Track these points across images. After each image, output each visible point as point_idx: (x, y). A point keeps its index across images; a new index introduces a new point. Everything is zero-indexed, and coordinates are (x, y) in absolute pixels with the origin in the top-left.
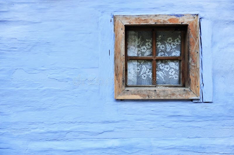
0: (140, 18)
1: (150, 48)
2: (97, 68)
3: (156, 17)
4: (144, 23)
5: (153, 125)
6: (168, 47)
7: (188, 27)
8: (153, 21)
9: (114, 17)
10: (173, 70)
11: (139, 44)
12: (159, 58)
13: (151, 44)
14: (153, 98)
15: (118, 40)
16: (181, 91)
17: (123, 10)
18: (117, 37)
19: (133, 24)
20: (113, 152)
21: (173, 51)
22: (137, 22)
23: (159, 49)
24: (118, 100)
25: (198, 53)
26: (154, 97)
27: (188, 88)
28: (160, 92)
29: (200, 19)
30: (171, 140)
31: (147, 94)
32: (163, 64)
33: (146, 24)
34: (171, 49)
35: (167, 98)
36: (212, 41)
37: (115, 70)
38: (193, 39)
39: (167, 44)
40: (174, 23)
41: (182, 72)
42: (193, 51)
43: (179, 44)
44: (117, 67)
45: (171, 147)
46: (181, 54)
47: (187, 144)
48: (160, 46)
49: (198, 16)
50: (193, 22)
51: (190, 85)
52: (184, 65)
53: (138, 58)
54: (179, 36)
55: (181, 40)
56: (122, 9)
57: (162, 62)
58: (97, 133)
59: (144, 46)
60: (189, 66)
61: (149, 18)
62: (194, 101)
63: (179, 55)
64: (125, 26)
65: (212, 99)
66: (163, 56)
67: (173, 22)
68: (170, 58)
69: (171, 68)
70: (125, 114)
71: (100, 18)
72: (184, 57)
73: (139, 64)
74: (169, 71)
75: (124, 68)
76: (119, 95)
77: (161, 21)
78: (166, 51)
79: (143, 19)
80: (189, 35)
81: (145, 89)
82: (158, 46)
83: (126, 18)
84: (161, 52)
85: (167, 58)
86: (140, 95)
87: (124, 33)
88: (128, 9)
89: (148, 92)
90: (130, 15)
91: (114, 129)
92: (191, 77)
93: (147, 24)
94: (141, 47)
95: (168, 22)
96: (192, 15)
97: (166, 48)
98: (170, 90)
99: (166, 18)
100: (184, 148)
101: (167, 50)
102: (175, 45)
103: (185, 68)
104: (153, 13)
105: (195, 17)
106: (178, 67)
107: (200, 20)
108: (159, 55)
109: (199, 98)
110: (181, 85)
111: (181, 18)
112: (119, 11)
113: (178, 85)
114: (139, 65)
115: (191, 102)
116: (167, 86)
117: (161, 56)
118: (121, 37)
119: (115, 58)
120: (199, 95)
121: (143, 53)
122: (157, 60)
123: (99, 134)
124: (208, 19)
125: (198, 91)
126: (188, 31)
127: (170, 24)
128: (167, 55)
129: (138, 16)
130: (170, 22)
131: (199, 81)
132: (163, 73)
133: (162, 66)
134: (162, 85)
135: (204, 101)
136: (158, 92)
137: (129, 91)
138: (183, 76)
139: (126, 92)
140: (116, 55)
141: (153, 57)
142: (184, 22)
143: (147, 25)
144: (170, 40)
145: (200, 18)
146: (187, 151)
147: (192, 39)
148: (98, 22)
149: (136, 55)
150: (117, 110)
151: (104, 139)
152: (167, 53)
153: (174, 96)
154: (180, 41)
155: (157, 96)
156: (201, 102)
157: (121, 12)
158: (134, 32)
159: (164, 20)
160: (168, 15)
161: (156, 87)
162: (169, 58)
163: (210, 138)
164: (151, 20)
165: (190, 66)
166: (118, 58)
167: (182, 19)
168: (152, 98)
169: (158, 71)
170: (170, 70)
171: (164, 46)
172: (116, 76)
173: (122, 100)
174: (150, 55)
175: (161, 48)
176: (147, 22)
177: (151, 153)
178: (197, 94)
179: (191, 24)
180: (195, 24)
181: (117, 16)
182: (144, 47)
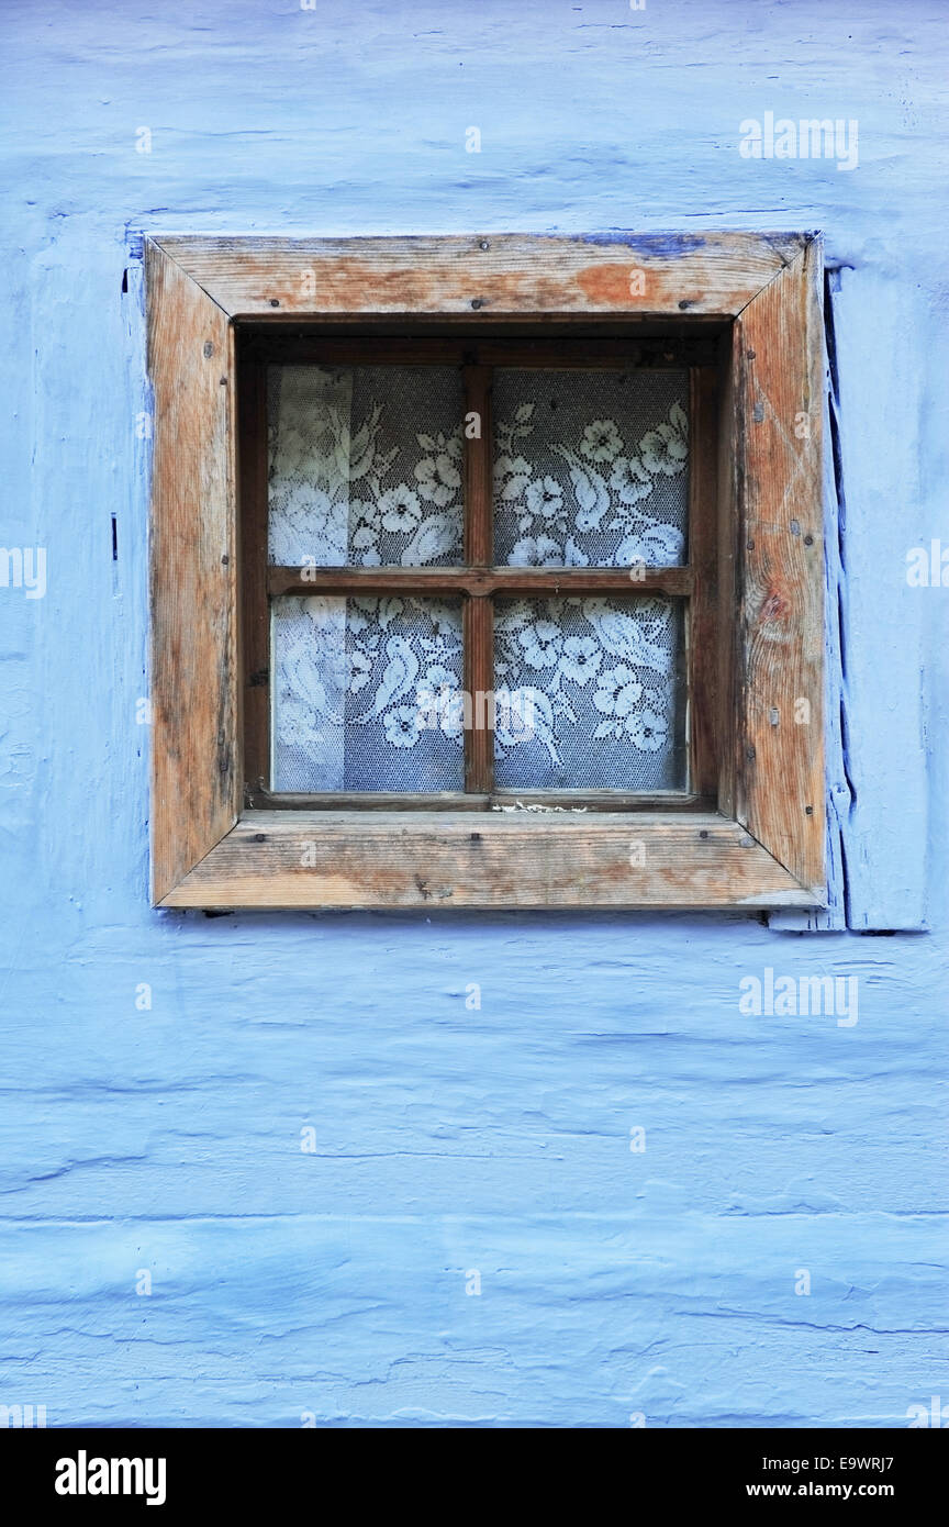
0: (353, 260)
1: (451, 505)
2: (19, 656)
3: (484, 257)
4: (386, 300)
5: (460, 1111)
6: (586, 497)
7: (737, 333)
8: (456, 287)
9: (147, 253)
10: (622, 673)
11: (360, 472)
12: (518, 577)
13: (454, 472)
14: (459, 899)
15: (179, 441)
16: (675, 842)
17: (223, 194)
18: (173, 410)
19: (300, 309)
20: (142, 1330)
21: (629, 528)
22: (329, 293)
23: (519, 510)
24: (179, 916)
25: (809, 541)
26: (463, 887)
27: (735, 820)
28: (513, 851)
29: (827, 271)
30: (601, 1227)
31: (408, 868)
32: (548, 632)
33: (401, 308)
34: (610, 515)
35: (570, 898)
36: (921, 447)
37: (156, 677)
38: (773, 434)
39: (576, 475)
40: (620, 307)
41: (696, 695)
42: (776, 531)
43: (670, 471)
44: (176, 653)
45: (599, 1284)
46: (685, 554)
47: (722, 1262)
48: (527, 489)
49: (811, 250)
50: (774, 298)
51: (746, 796)
52: (707, 637)
53: (349, 583)
54: (676, 413)
55: (688, 442)
56: (211, 188)
57: (540, 614)
58: (15, 1179)
59: (403, 488)
60: (743, 648)
61: (428, 265)
62: (778, 925)
63: (675, 557)
64: (236, 321)
65: (925, 907)
66: (551, 565)
67: (613, 298)
68: (604, 584)
69: (609, 661)
70: (242, 1024)
71: (39, 260)
72: (710, 573)
73: (358, 624)
74: (592, 685)
75: (227, 658)
76: (187, 873)
77: (524, 287)
78: (572, 528)
79: (381, 268)
80: (738, 399)
81: (398, 830)
82: (512, 490)
83: (240, 260)
84: (533, 532)
85: (580, 578)
86: (355, 876)
87: (224, 382)
88: (260, 191)
89: (419, 849)
90: (275, 240)
91: (148, 1147)
92: (756, 731)
93: (414, 310)
94: (377, 492)
95: (573, 298)
96: (764, 244)
97: (572, 506)
98: (594, 838)
99: (561, 260)
100: (697, 1293)
101: (580, 519)
102: (642, 477)
103: (714, 658)
104: (457, 226)
105: (789, 256)
106: (663, 651)
107: (832, 280)
108: (520, 557)
109: (817, 898)
110: (686, 794)
111: (680, 263)
112: (189, 206)
113: (668, 794)
114: (362, 636)
115: (758, 932)
116: (579, 804)
117: (536, 562)
118: (201, 409)
119: (157, 579)
120: (818, 877)
121: (390, 545)
122: (503, 599)
123: (34, 1185)
124: (888, 275)
125: (814, 843)
126: (737, 369)
127: (597, 309)
128: (577, 557)
129: (341, 242)
130: (592, 299)
131: (816, 765)
132: (550, 696)
133: (544, 646)
134: (539, 792)
135: (858, 923)
136: (494, 849)
137: (265, 847)
138: (704, 726)
139: (242, 848)
140: (165, 553)
141: (471, 571)
142: (701, 293)
143: (407, 315)
144: (603, 441)
145: (829, 264)
146: (721, 1314)
147: (765, 431)
148: (21, 296)
149: (338, 559)
150: (179, 993)
151: (70, 1219)
152: (584, 540)
153: (620, 885)
154: (677, 450)
155: (484, 885)
156: (839, 933)
157: (207, 216)
158: (328, 377)
159: (542, 283)
160: (575, 239)
161: (488, 807)
162: (593, 578)
163: (901, 1213)
164: (443, 275)
165: (748, 644)
166: (180, 579)
167: (690, 274)
168: (447, 901)
169: (511, 683)
170: (599, 673)
171: (555, 489)
172: (162, 729)
173: (211, 914)
174: (449, 558)
175: (534, 504)
176: (409, 297)
177: (444, 1334)
178: (799, 866)
179: (758, 311)
180: (788, 313)
181: (169, 241)
182: (403, 494)
